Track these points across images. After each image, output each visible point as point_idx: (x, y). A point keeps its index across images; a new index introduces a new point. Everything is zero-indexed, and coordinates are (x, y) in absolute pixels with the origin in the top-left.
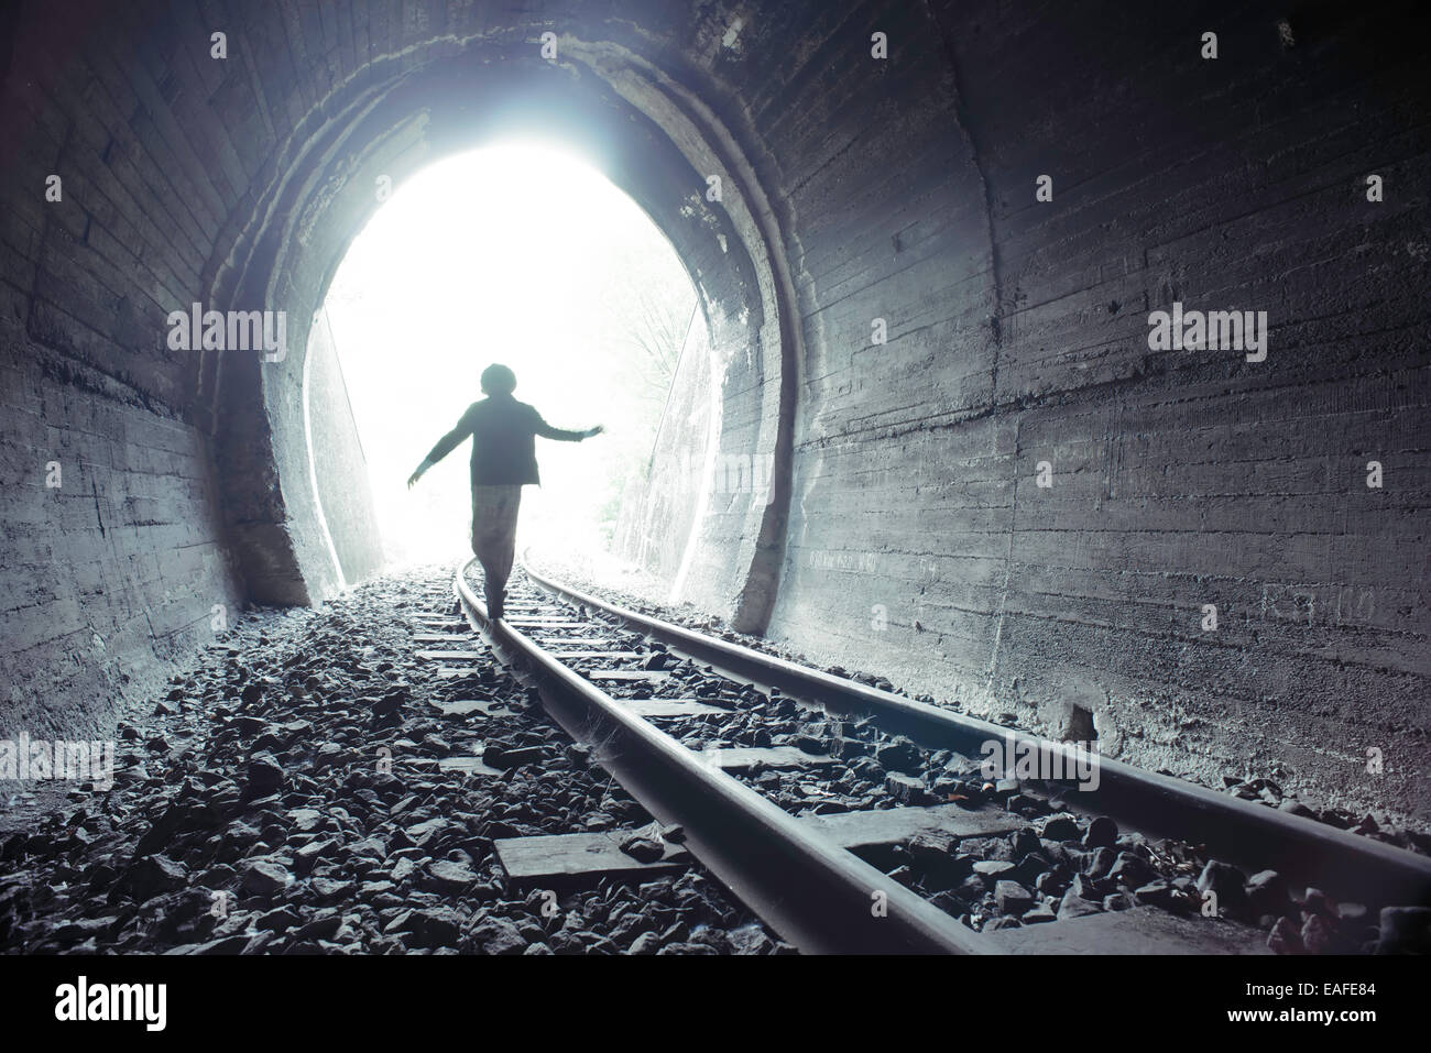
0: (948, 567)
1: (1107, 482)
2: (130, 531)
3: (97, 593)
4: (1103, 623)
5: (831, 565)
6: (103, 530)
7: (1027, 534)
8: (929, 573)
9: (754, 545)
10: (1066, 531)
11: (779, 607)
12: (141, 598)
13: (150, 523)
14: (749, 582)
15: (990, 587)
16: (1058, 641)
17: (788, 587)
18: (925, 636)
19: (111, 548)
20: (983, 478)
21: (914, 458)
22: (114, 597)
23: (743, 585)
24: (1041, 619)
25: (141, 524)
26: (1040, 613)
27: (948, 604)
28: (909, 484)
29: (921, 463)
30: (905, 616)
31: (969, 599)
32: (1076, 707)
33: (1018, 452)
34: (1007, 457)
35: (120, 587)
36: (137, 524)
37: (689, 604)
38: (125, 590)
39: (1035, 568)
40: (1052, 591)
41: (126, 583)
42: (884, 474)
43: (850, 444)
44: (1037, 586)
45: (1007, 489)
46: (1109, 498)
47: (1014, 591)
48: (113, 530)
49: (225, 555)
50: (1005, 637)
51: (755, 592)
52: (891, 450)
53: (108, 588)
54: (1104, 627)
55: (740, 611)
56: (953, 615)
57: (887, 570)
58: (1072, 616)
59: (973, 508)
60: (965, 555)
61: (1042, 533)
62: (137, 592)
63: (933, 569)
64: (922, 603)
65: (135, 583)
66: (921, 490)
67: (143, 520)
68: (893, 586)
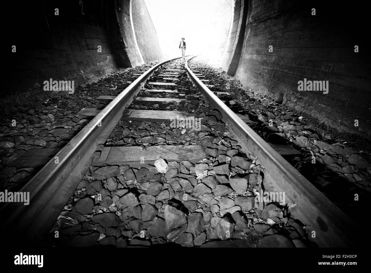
0: (268, 58)
1: (301, 33)
2: (88, 51)
3: (81, 63)
4: (291, 73)
5: (248, 58)
6: (81, 51)
7: (283, 49)
8: (264, 59)
9: (234, 53)
10: (290, 48)
11: (238, 69)
12: (92, 64)
13: (93, 49)
14: (232, 62)
15: (274, 63)
16: (282, 77)
17: (240, 64)
18: (261, 76)
19: (83, 54)
20: (278, 33)
21: (266, 28)
22: (85, 64)
23: (230, 63)
24: (281, 71)
25: (90, 49)
26: (281, 70)
27: (266, 68)
28: (265, 35)
29: (268, 29)
30: (258, 71)
31: (270, 66)
32: (281, 93)
33: (286, 25)
34: (283, 27)
35: (86, 62)
36: (89, 49)
37: (221, 68)
38: (87, 63)
39: (283, 58)
40: (285, 64)
41: (88, 61)
42: (260, 33)
43: (255, 24)
44: (282, 63)
45: (282, 36)
46: (301, 38)
47: (278, 65)
48: (84, 51)
49: (113, 56)
50: (274, 76)
51: (233, 65)
52: (263, 26)
53: (83, 62)
54: (291, 74)
55: (229, 70)
56: (266, 70)
57: (257, 59)
58: (286, 71)
59: (275, 42)
60: (271, 55)
61: (286, 48)
62: (90, 63)
63: (265, 59)
64: (262, 67)
65: (90, 61)
66: (267, 37)
67: (90, 48)
68: (258, 63)
